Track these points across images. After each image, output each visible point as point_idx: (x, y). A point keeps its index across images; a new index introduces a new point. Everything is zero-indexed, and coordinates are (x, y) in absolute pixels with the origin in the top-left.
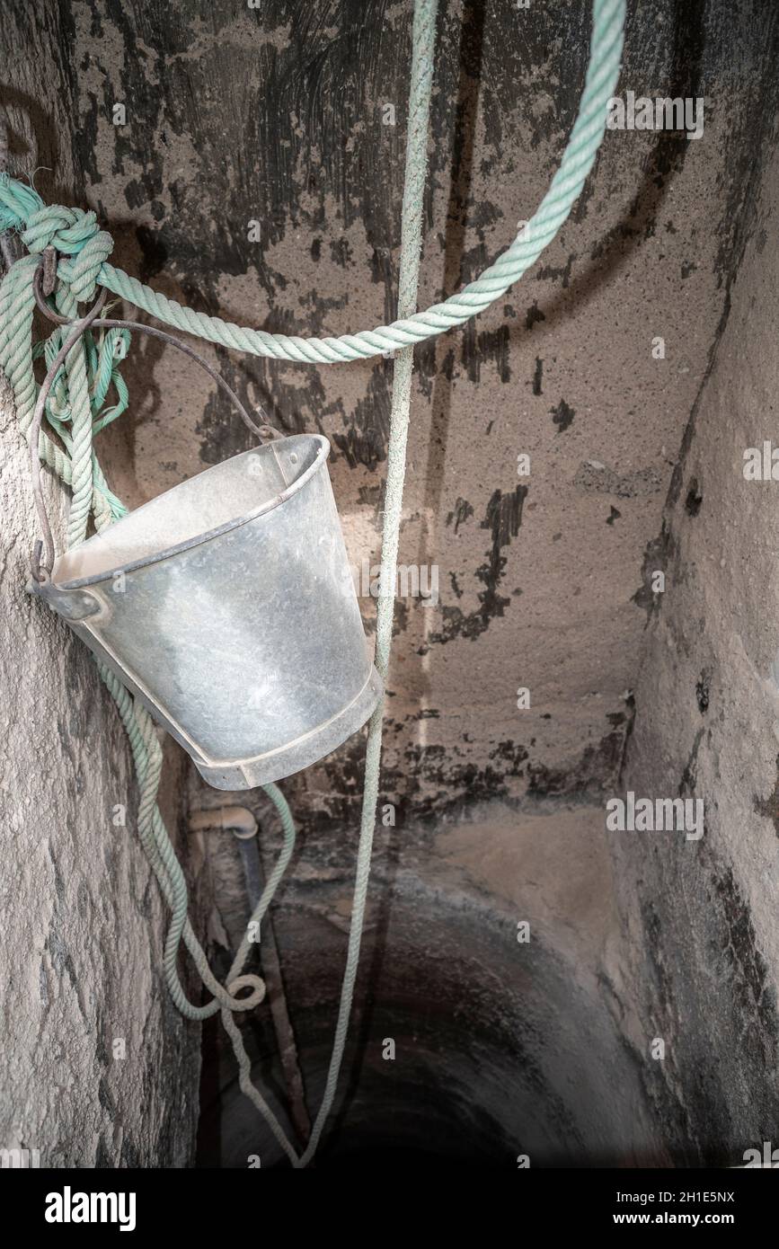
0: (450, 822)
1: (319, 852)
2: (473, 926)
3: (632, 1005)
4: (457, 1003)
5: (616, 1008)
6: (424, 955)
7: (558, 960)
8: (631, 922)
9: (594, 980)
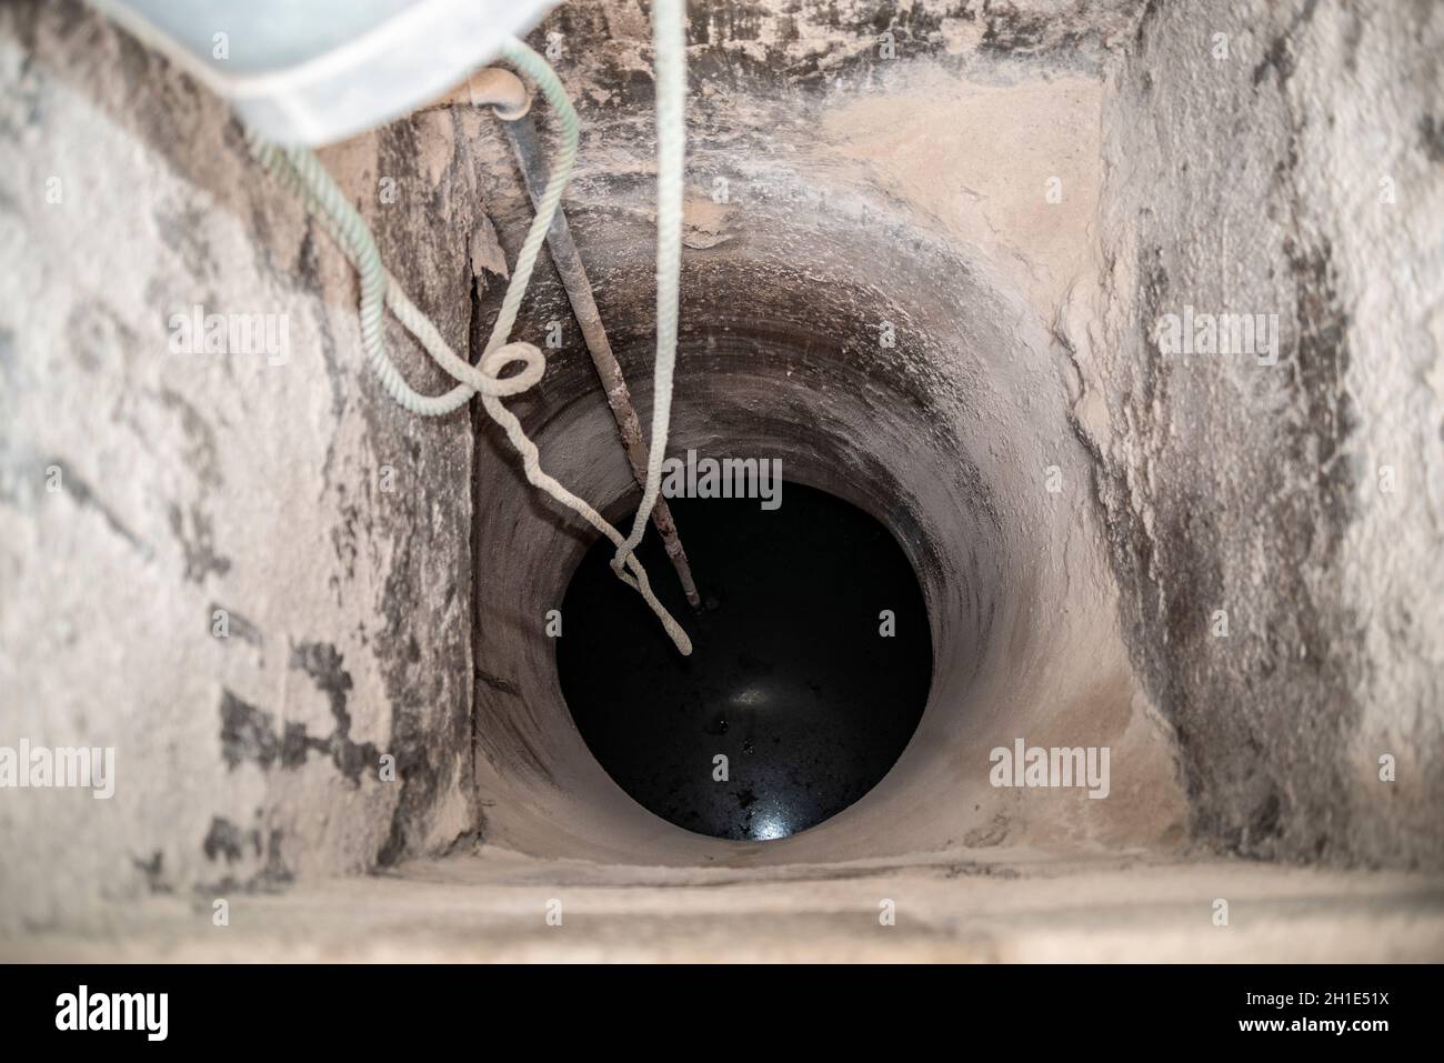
0: (848, 90)
1: (638, 134)
2: (875, 244)
3: (1099, 384)
4: (848, 337)
5: (1073, 381)
6: (801, 277)
7: (996, 303)
8: (1119, 268)
9: (1048, 337)
